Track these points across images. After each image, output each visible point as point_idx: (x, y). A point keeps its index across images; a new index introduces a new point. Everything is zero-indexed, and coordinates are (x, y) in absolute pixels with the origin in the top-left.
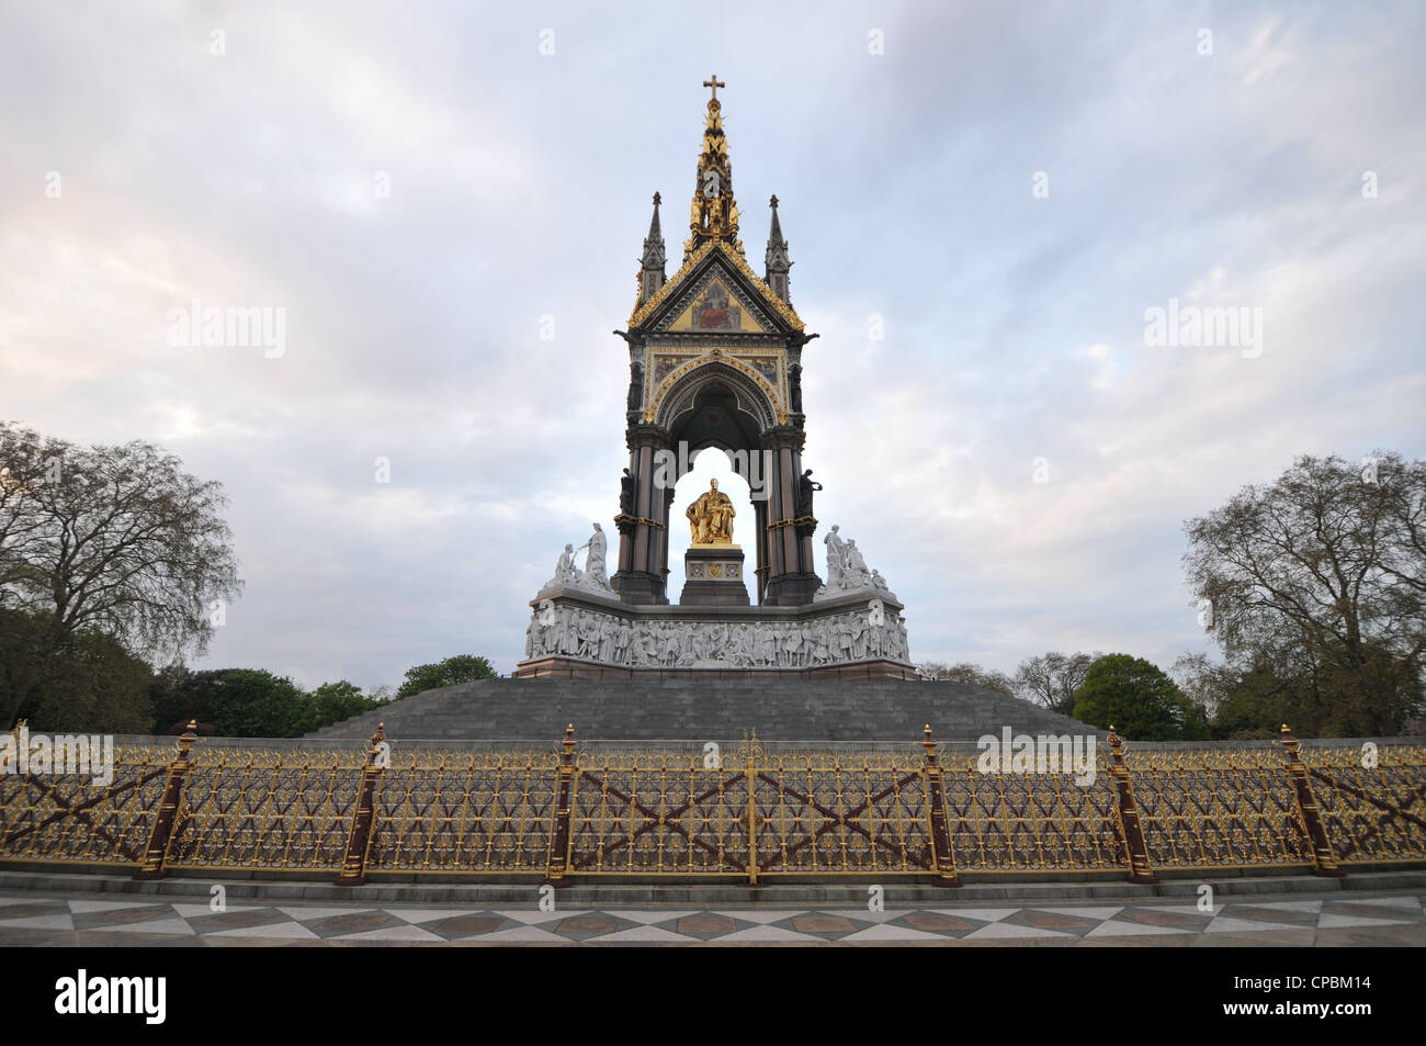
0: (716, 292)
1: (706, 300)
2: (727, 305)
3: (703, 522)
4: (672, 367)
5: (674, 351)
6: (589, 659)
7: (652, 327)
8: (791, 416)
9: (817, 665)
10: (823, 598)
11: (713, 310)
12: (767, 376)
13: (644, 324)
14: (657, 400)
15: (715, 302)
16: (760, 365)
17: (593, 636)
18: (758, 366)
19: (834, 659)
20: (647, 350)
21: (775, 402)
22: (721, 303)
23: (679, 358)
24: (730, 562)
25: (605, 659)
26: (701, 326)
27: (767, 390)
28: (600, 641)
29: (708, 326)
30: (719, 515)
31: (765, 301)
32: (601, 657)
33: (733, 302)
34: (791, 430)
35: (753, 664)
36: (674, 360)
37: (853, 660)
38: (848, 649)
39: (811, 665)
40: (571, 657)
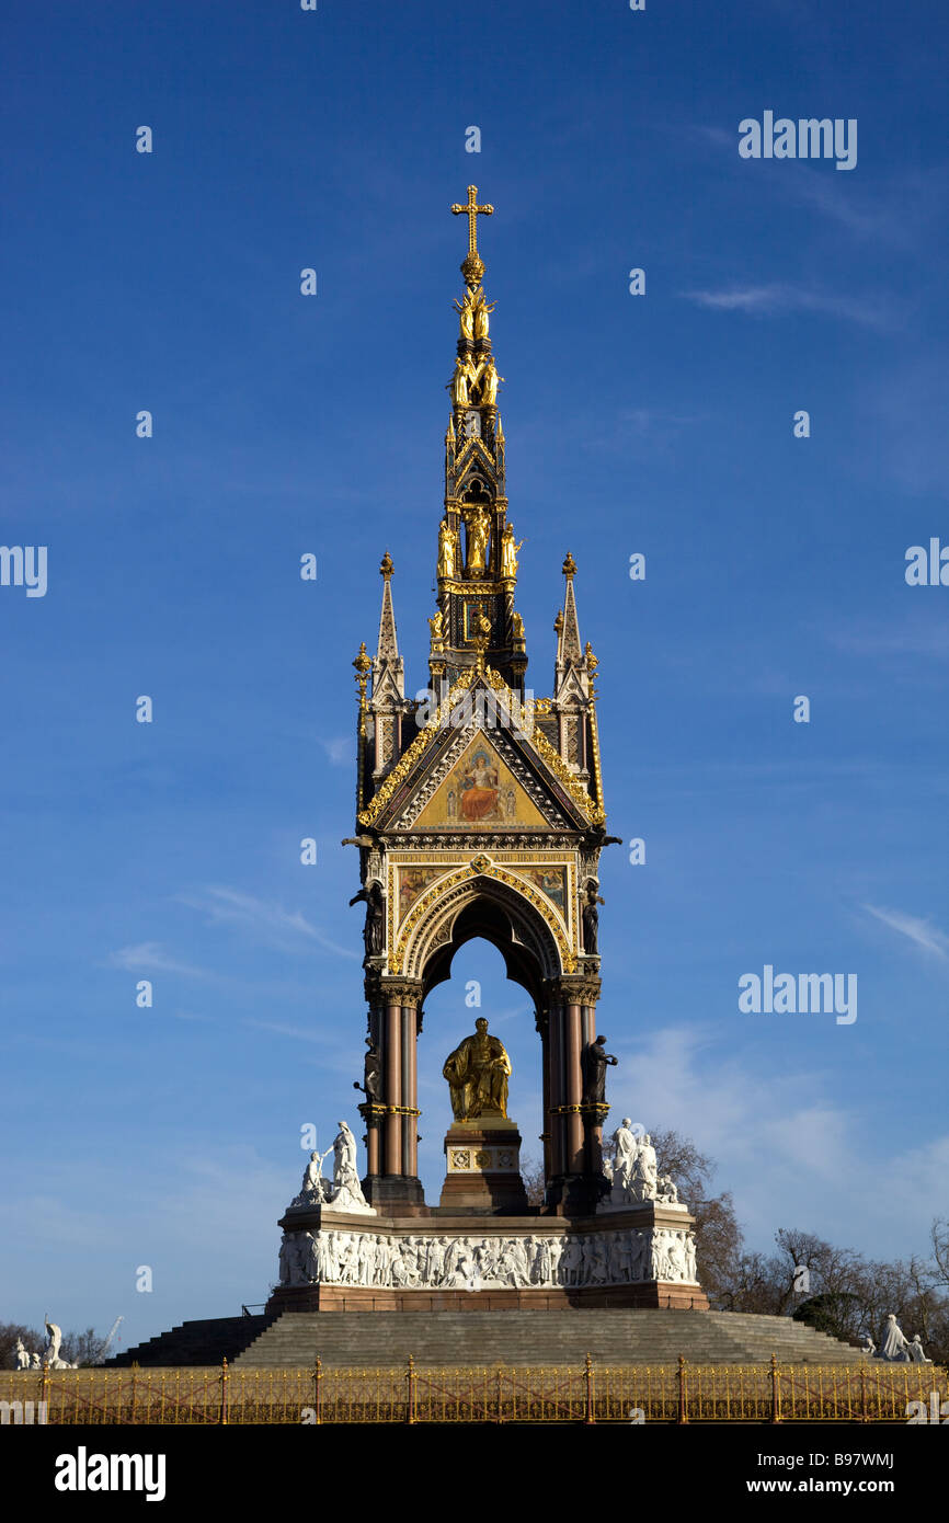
0: (480, 759)
1: (467, 772)
2: (496, 778)
3: (468, 1088)
4: (420, 885)
5: (422, 858)
6: (352, 1284)
7: (393, 824)
8: (581, 959)
9: (595, 1285)
10: (608, 1210)
11: (476, 788)
12: (550, 896)
13: (384, 822)
14: (404, 939)
15: (479, 774)
16: (541, 878)
17: (354, 1258)
18: (539, 881)
19: (614, 1279)
20: (386, 859)
21: (560, 938)
22: (487, 778)
23: (432, 868)
24: (504, 1148)
25: (367, 1283)
26: (461, 818)
27: (550, 919)
28: (360, 1264)
29: (471, 816)
30: (488, 1077)
31: (551, 779)
32: (363, 1280)
33: (506, 775)
34: (582, 980)
35: (526, 1283)
36: (424, 874)
37: (631, 1282)
38: (627, 1269)
39: (589, 1285)
40: (334, 1284)
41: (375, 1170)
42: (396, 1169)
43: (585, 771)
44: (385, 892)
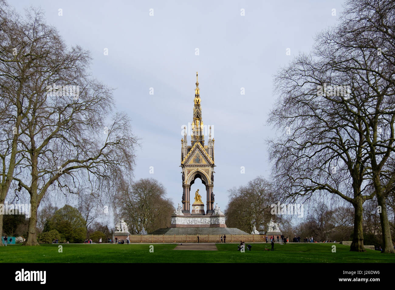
41: (184, 209)
42: (186, 209)
43: (212, 156)
44: (185, 173)
